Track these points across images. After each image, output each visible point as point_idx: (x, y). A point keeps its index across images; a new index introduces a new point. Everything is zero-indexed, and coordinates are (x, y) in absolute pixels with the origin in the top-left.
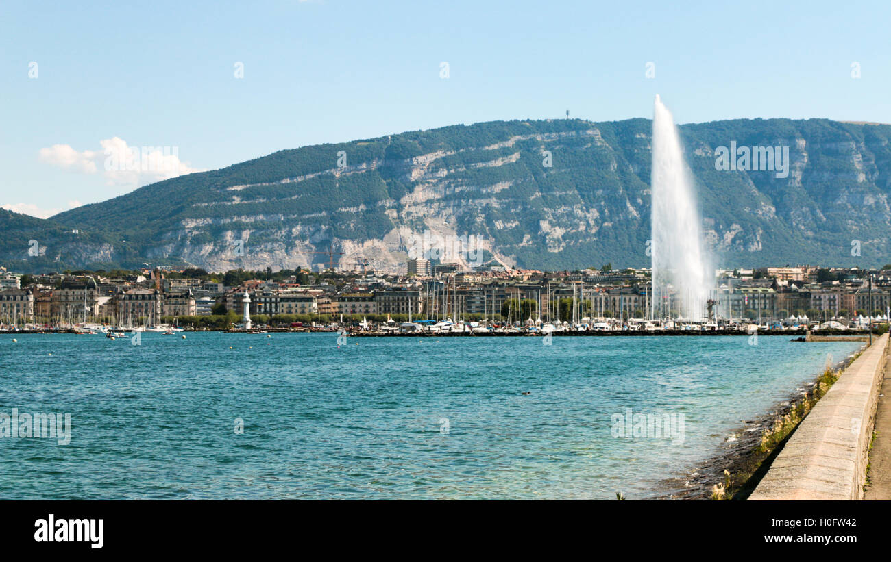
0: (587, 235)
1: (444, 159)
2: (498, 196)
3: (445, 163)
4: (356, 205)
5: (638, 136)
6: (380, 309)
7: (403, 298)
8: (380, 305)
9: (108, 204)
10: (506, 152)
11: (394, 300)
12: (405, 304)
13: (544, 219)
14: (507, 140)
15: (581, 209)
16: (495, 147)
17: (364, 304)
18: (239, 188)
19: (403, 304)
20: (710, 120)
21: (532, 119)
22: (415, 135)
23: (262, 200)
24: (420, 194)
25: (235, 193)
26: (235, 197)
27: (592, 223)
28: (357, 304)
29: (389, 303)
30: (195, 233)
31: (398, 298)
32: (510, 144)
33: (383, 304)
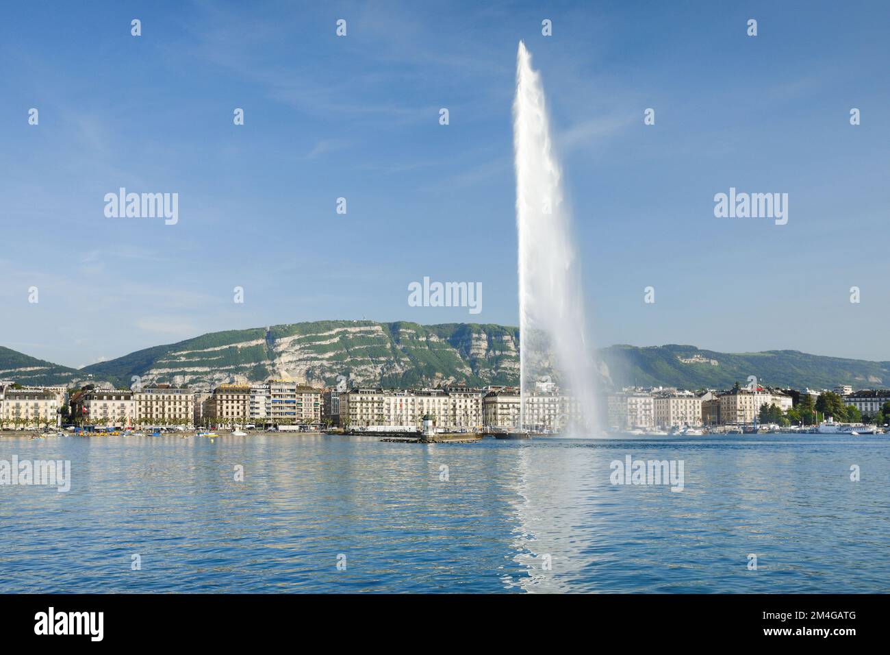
0: (375, 381)
1: (298, 339)
2: (328, 360)
3: (299, 341)
4: (250, 362)
5: (401, 330)
6: (140, 409)
7: (170, 397)
8: (140, 404)
9: (112, 362)
10: (331, 337)
11: (158, 398)
12: (172, 403)
13: (352, 372)
14: (332, 330)
15: (372, 368)
16: (326, 334)
17: (118, 403)
18: (184, 353)
19: (170, 404)
20: (437, 323)
21: (345, 320)
22: (283, 327)
23: (197, 360)
24: (285, 358)
25: (182, 355)
26: (181, 358)
27: (377, 375)
28: (109, 403)
29: (151, 403)
30: (159, 377)
31: (163, 397)
32: (333, 332)
33: (143, 403)
